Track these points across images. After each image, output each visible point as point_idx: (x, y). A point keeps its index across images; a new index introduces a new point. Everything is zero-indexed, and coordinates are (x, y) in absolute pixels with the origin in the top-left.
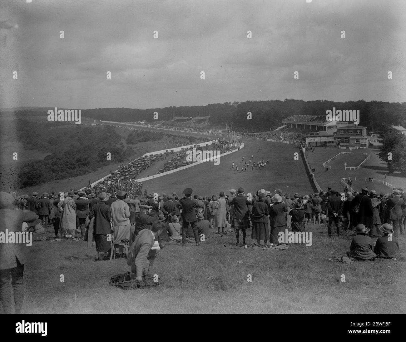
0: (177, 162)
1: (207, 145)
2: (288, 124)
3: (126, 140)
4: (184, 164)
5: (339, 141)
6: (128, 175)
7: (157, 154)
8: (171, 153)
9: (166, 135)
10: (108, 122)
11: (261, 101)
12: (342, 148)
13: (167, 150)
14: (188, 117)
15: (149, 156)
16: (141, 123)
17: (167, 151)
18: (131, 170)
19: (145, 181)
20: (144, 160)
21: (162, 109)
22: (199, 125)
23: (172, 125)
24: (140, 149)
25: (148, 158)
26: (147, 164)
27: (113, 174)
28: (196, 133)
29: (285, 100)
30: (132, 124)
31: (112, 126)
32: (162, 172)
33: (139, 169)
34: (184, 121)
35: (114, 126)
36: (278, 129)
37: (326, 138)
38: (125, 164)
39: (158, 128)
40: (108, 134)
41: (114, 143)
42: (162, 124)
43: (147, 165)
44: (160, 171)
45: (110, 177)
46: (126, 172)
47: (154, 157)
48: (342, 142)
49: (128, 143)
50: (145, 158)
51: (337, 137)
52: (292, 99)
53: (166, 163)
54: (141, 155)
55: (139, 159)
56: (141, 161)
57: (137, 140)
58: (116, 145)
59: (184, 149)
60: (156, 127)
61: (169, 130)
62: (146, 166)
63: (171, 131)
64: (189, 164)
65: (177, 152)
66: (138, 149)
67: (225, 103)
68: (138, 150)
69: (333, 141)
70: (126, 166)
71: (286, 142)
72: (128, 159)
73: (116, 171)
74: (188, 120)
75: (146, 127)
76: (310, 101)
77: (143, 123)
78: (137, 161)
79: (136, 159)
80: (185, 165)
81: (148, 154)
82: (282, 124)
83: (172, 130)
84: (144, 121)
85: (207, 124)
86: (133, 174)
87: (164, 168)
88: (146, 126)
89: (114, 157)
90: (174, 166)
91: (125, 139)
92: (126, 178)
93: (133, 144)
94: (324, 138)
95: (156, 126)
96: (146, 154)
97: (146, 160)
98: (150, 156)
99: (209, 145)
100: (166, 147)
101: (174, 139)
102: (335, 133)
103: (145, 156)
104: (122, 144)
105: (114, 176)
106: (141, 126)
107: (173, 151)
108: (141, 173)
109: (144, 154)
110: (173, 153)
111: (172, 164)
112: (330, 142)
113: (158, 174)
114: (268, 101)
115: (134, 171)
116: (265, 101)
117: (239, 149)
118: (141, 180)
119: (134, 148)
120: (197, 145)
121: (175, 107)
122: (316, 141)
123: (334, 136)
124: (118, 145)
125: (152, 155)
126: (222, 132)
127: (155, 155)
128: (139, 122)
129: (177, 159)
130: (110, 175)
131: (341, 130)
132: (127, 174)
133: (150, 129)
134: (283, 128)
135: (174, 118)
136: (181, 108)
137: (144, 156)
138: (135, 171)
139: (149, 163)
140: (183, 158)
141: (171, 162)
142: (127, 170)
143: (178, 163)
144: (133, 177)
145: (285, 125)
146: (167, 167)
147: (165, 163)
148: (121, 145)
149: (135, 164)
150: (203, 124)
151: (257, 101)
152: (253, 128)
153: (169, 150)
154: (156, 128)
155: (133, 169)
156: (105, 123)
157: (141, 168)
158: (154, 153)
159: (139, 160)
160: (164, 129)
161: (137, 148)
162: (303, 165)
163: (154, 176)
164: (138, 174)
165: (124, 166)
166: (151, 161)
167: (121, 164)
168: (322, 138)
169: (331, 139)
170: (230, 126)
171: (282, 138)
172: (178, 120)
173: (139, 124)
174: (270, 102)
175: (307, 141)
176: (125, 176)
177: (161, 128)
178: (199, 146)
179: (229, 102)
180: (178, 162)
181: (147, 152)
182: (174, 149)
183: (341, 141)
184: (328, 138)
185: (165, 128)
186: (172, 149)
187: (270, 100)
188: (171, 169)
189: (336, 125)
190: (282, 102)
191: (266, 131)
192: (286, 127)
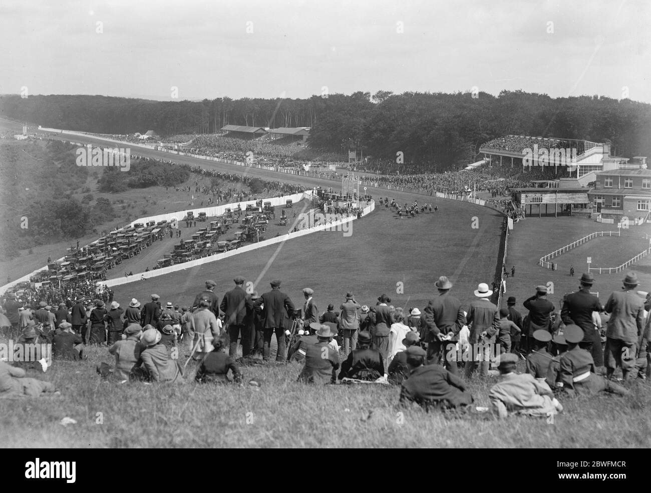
0: (205, 243)
1: (289, 202)
2: (493, 156)
3: (98, 182)
4: (222, 247)
5: (600, 204)
6: (85, 269)
7: (165, 222)
8: (201, 221)
9: (198, 172)
10: (59, 131)
11: (440, 94)
12: (604, 221)
13: (191, 211)
14: (257, 128)
15: (145, 226)
16: (141, 137)
17: (190, 214)
18: (95, 259)
19: (121, 285)
20: (130, 234)
21: (197, 103)
22: (283, 150)
23: (217, 148)
24: (129, 206)
25: (140, 229)
26: (135, 245)
27: (51, 267)
28: (272, 169)
29: (503, 94)
30: (118, 138)
31: (68, 143)
32: (166, 264)
33: (115, 257)
34: (248, 136)
35: (73, 143)
36: (469, 168)
37: (570, 196)
38: (84, 244)
39: (181, 153)
40: (56, 163)
41: (69, 188)
42: (193, 142)
43: (134, 247)
44: (161, 263)
45: (44, 274)
46: (83, 262)
47: (157, 228)
48: (608, 207)
49: (103, 190)
50: (134, 230)
51: (595, 193)
52: (520, 91)
53: (179, 244)
54: (129, 221)
55: (120, 232)
56: (124, 236)
57: (124, 183)
58: (72, 193)
59: (232, 211)
60: (176, 150)
61: (208, 158)
62: (131, 248)
63: (211, 163)
64: (232, 249)
65: (213, 218)
66: (125, 205)
67: (355, 94)
68: (124, 208)
69: (586, 202)
70: (84, 249)
71: (477, 202)
72: (95, 231)
73: (62, 259)
74: (258, 135)
75: (153, 148)
76: (563, 98)
77: (145, 137)
78: (114, 236)
79: (112, 232)
80: (222, 252)
81: (143, 221)
82: (481, 157)
83: (216, 159)
84: (149, 132)
85: (304, 146)
86: (98, 269)
87: (172, 256)
88: (150, 147)
89: (60, 225)
90: (196, 253)
91: (96, 178)
92: (80, 276)
93: (115, 191)
94: (565, 196)
95: (176, 147)
96: (139, 221)
97: (135, 234)
98: (147, 224)
99: (293, 202)
100: (193, 204)
101: (215, 184)
102: (590, 184)
103: (137, 226)
104: (88, 190)
105: (54, 271)
106: (140, 145)
107: (205, 214)
108: (119, 266)
109: (137, 218)
110: (204, 220)
111: (194, 248)
112: (576, 206)
113: (155, 268)
114: (460, 94)
115: (100, 260)
116: (452, 93)
117: (359, 215)
118: (111, 283)
119: (114, 203)
120: (264, 201)
121: (228, 100)
122: (544, 202)
123: (589, 193)
124: (76, 193)
125: (153, 223)
126: (337, 168)
127: (159, 224)
128: (137, 134)
129: (207, 235)
130: (46, 268)
131: (607, 177)
132: (84, 267)
133: (161, 154)
134: (482, 166)
135: (224, 128)
136: (244, 102)
137: (132, 225)
138: (104, 261)
139: (140, 242)
140: (223, 233)
141: (192, 242)
142: (85, 259)
143: (208, 245)
144: (96, 274)
145: (488, 159)
146: (180, 254)
147: (176, 245)
148: (86, 194)
149: (106, 244)
150: (293, 148)
151: (431, 93)
152: (412, 162)
153: (196, 213)
154: (176, 152)
155: (101, 256)
156: (52, 133)
157: (119, 254)
158: (158, 219)
159: (119, 235)
160: (196, 156)
161: (122, 202)
162: (496, 260)
163: (145, 273)
164: (109, 268)
165: (82, 249)
166: (145, 239)
167: (74, 242)
168: (559, 195)
169: (581, 199)
170: (358, 154)
171: (469, 190)
172: (233, 134)
173: (137, 140)
174: (463, 96)
175: (523, 201)
176: (80, 270)
177: (189, 154)
178: (270, 203)
179: (364, 93)
180: (208, 243)
181: (145, 214)
182: (208, 208)
183: (603, 203)
184: (574, 196)
185: (198, 154)
186: (202, 210)
187: (463, 93)
188: (187, 259)
189: (602, 165)
190: (494, 97)
191: (441, 172)
192: (488, 164)
